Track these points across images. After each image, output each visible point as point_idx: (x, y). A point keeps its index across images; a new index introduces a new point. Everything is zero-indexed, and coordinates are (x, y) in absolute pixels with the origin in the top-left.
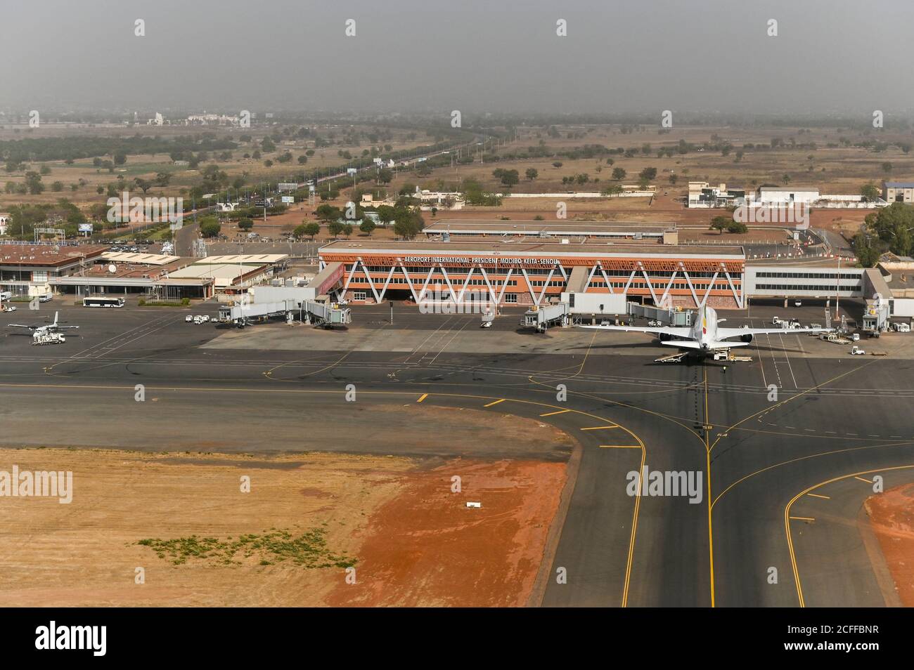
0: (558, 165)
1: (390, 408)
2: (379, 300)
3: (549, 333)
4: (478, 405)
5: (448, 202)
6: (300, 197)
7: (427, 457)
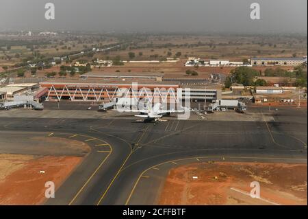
0: (152, 51)
1: (37, 138)
2: (59, 99)
3: (108, 111)
4: (67, 137)
5: (107, 64)
6: (58, 62)
7: (39, 155)
